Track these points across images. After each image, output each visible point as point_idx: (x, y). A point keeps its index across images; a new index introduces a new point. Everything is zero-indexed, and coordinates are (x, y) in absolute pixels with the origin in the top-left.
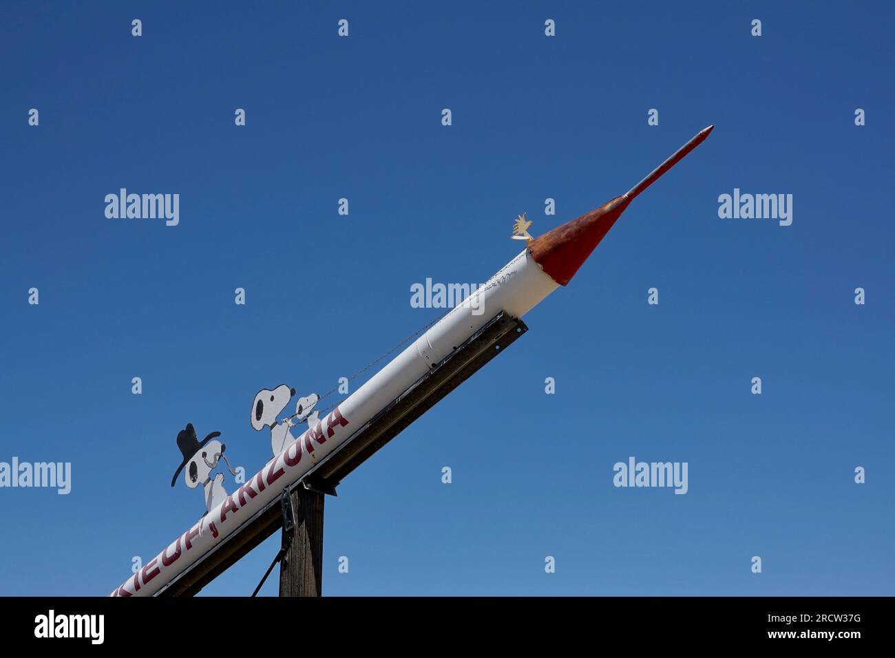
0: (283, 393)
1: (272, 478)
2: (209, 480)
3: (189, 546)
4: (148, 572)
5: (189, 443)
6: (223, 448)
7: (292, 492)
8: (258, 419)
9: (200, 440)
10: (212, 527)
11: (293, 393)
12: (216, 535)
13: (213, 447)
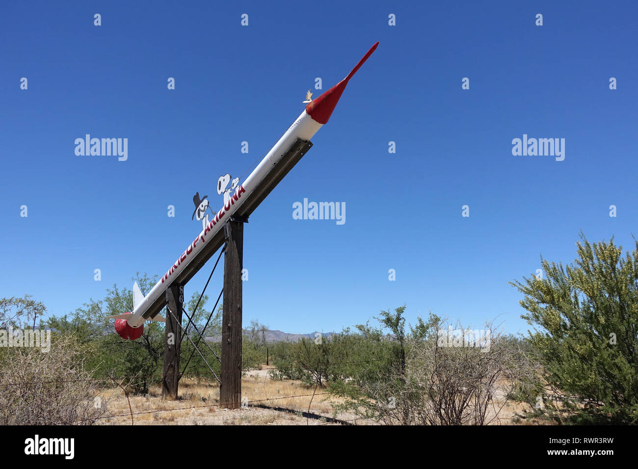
0: (227, 177)
1: (221, 216)
2: (204, 216)
3: (195, 246)
4: (182, 257)
5: (197, 201)
6: (208, 202)
7: (227, 222)
8: (219, 189)
9: (201, 199)
10: (202, 238)
11: (231, 178)
12: (204, 241)
13: (205, 202)
